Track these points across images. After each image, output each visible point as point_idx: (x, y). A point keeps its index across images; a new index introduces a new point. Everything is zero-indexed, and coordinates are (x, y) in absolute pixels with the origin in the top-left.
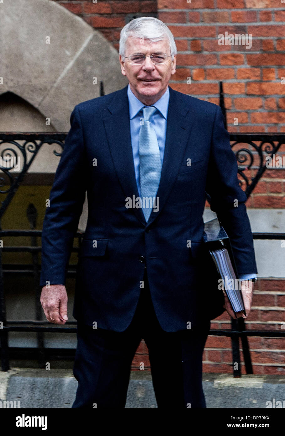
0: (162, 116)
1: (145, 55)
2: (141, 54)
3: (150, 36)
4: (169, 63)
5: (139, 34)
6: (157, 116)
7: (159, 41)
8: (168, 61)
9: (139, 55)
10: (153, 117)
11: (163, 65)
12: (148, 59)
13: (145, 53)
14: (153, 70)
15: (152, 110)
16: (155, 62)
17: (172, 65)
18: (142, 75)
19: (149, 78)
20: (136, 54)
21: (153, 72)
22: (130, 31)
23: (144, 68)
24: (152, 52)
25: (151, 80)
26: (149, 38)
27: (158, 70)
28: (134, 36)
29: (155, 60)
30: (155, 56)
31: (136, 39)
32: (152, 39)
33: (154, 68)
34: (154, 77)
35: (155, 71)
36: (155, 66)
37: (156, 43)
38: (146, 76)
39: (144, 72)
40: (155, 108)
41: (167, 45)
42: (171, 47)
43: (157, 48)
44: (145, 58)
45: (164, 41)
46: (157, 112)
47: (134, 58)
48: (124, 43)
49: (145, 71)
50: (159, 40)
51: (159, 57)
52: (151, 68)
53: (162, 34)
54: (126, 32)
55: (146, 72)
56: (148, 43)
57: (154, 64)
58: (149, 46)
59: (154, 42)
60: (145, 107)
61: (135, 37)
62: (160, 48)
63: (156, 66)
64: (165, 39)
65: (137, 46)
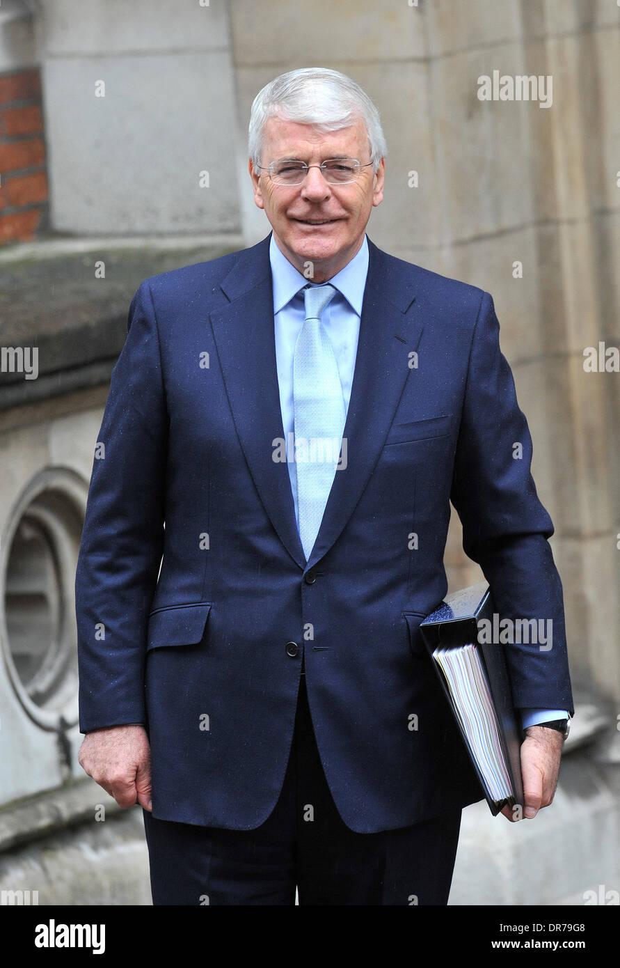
0: (349, 308)
1: (308, 162)
2: (297, 160)
3: (319, 116)
4: (365, 180)
5: (294, 111)
6: (337, 307)
7: (342, 129)
8: (364, 174)
9: (293, 163)
10: (330, 310)
11: (351, 186)
12: (315, 173)
13: (306, 157)
14: (327, 198)
15: (327, 292)
16: (332, 178)
17: (375, 183)
18: (300, 209)
19: (315, 216)
20: (286, 159)
21: (326, 203)
22: (273, 102)
23: (304, 193)
24: (325, 155)
25: (321, 222)
26: (316, 122)
27: (338, 197)
28: (282, 116)
29: (331, 174)
30: (331, 165)
31: (287, 125)
32: (326, 124)
33: (328, 192)
34: (330, 214)
35: (332, 200)
36: (331, 189)
37: (334, 133)
38: (308, 213)
39: (305, 203)
40: (333, 290)
41: (360, 138)
42: (372, 142)
43: (336, 145)
44: (308, 170)
45: (352, 128)
46: (339, 299)
47: (280, 168)
48: (259, 132)
49: (306, 199)
50: (342, 126)
51: (341, 168)
52: (320, 195)
53: (349, 113)
54: (264, 104)
55: (309, 202)
56: (315, 134)
57: (329, 183)
58: (317, 141)
59: (329, 133)
60: (308, 286)
61: (283, 119)
62: (343, 145)
63: (335, 188)
64: (355, 124)
65: (287, 140)
